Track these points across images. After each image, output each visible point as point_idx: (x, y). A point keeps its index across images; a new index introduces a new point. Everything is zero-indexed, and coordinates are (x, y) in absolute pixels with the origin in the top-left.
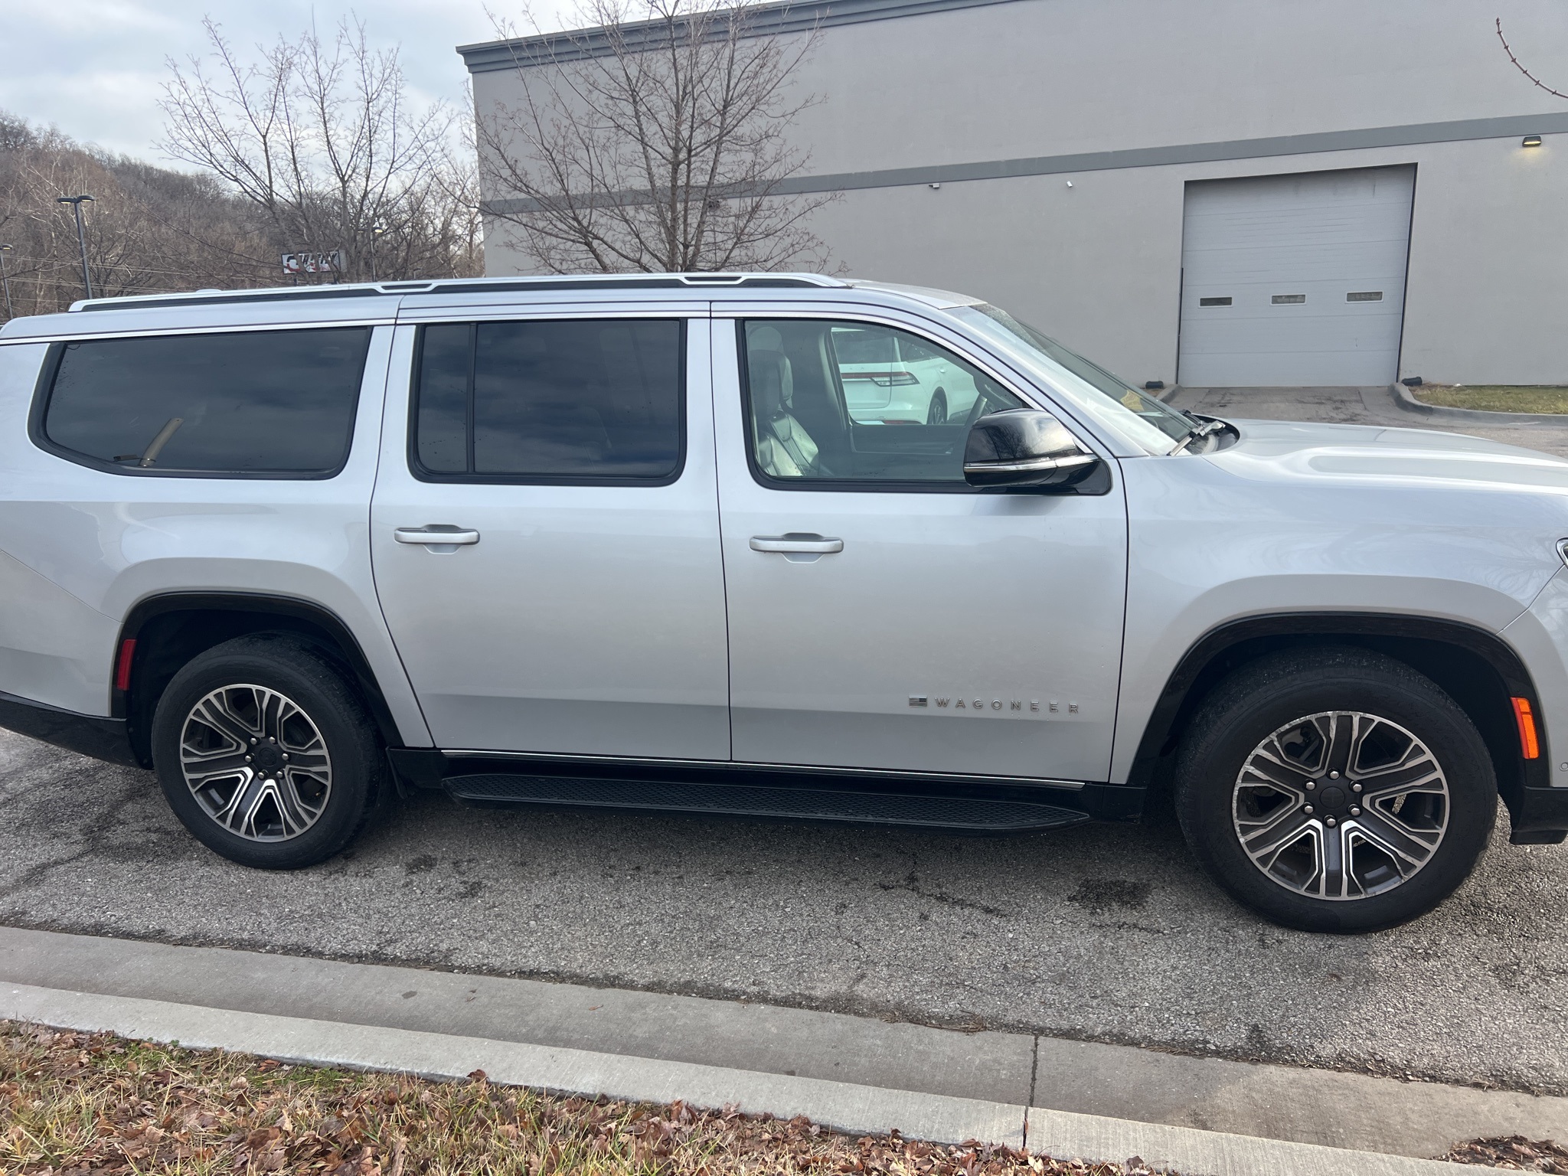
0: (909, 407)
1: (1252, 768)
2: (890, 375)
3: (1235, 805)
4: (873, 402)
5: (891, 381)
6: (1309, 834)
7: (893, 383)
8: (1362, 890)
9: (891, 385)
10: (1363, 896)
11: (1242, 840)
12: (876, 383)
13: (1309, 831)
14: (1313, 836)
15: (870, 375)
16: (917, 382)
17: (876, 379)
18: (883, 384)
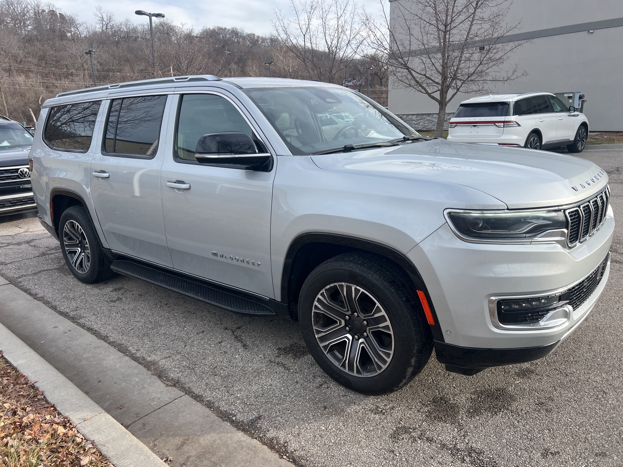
0: (515, 137)
1: (317, 303)
2: (504, 122)
3: (313, 319)
4: (492, 134)
5: (504, 125)
6: (345, 340)
7: (505, 126)
8: (362, 373)
9: (504, 127)
10: (362, 376)
11: (316, 336)
12: (497, 126)
13: (345, 339)
14: (346, 342)
15: (494, 122)
16: (520, 126)
17: (497, 124)
18: (500, 126)
